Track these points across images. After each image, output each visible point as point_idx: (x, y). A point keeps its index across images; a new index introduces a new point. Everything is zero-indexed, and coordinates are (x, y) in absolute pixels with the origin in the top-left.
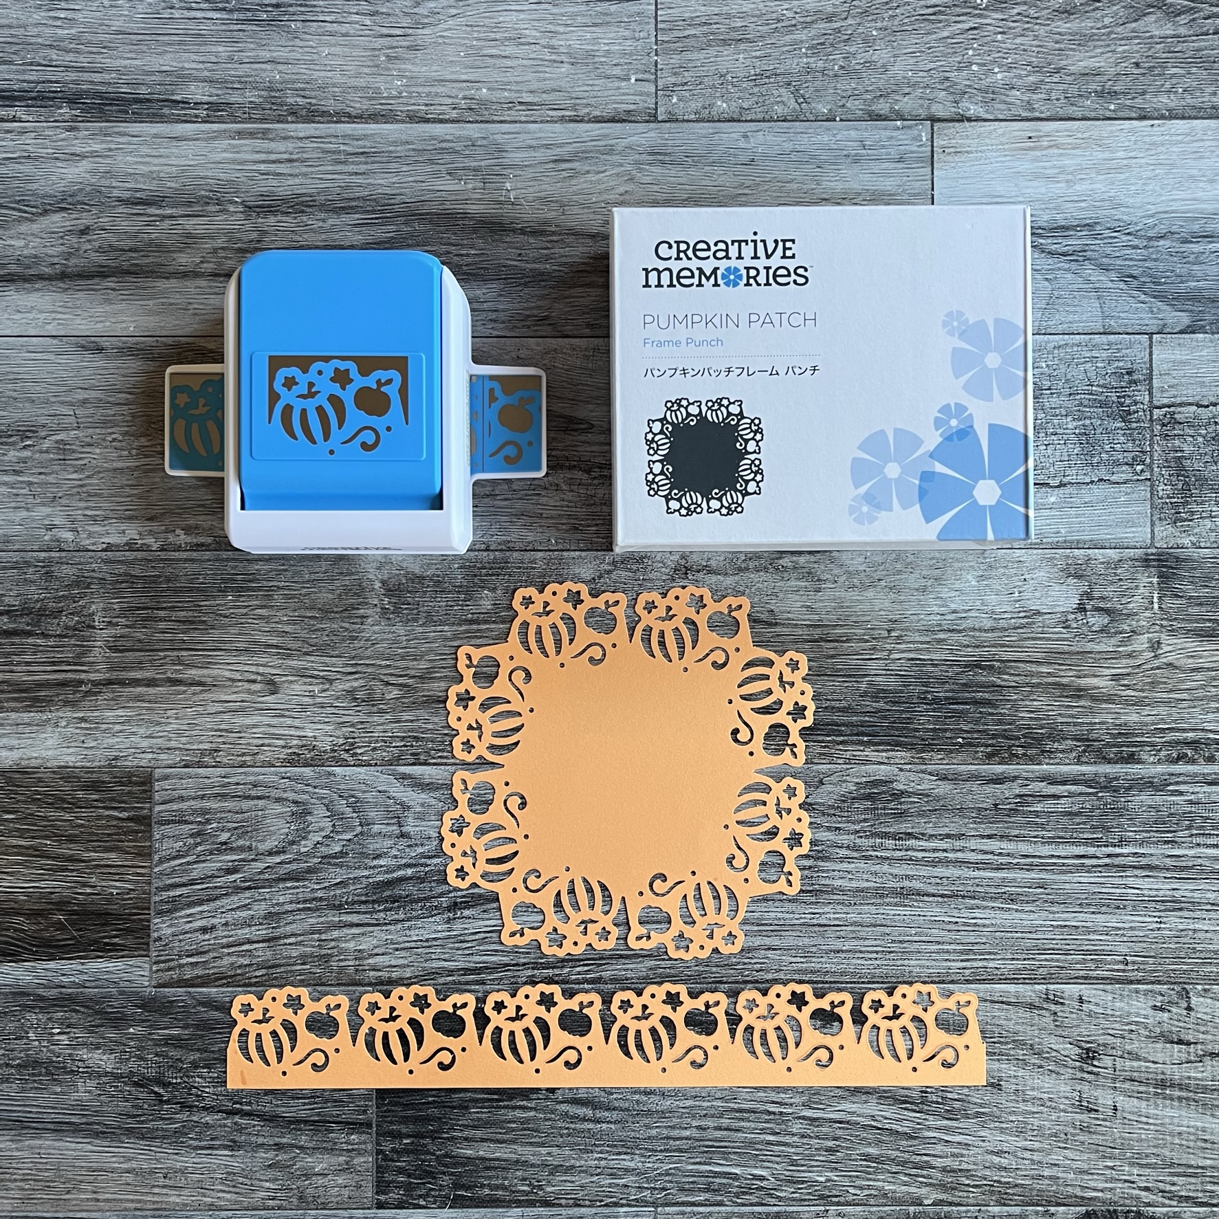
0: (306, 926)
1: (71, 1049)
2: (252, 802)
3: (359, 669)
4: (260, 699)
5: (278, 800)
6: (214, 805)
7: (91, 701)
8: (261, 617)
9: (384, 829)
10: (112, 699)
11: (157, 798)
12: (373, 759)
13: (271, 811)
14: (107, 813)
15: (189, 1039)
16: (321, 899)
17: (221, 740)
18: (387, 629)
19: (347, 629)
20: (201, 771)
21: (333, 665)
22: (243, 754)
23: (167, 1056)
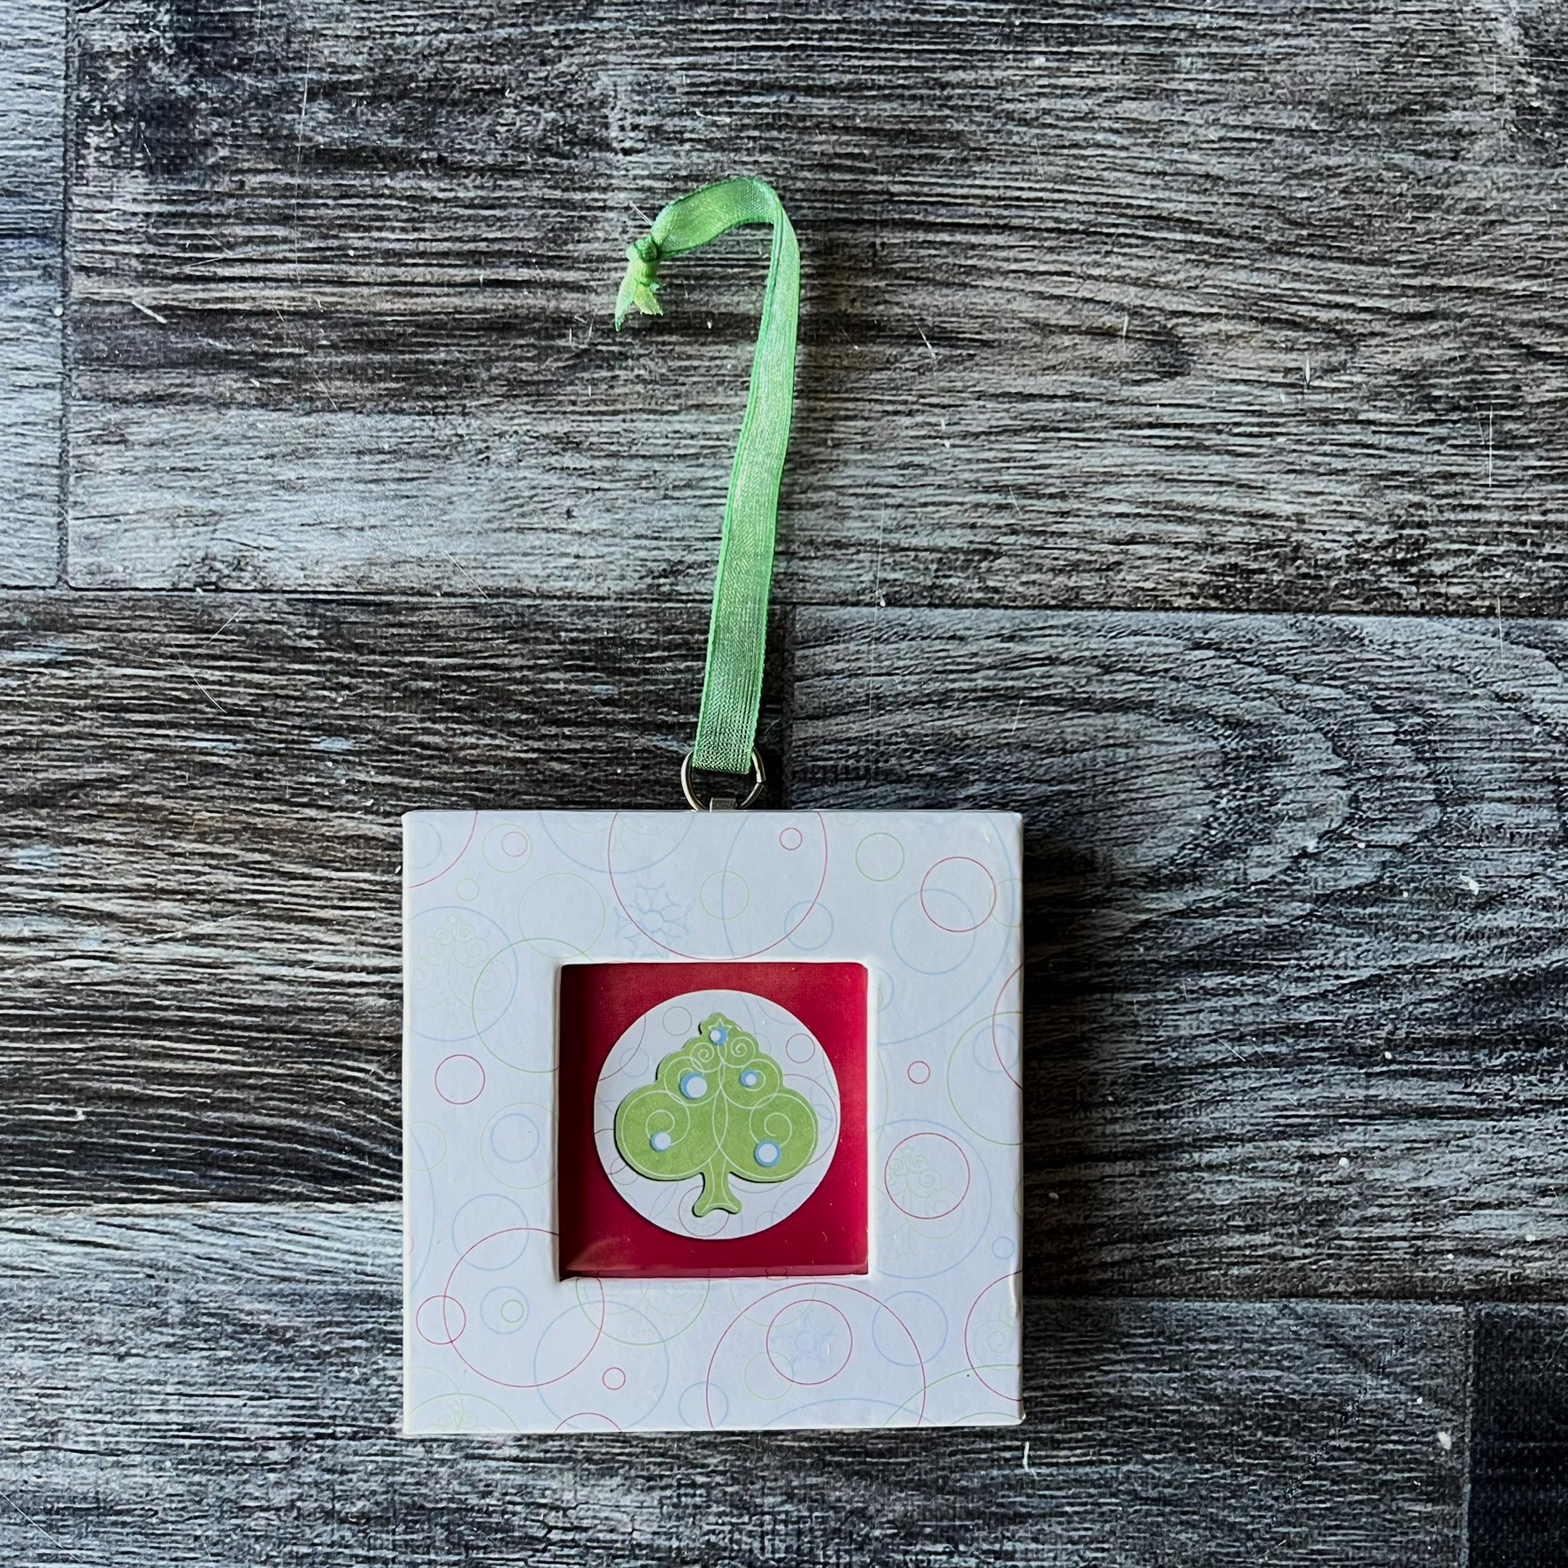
0: (1260, 1112)
1: (525, 1471)
2: (1097, 721)
3: (1443, 303)
4: (1127, 392)
5: (1180, 715)
6: (978, 725)
7: (594, 383)
8: (1136, 128)
9: (1514, 817)
10: (664, 380)
11: (800, 698)
12: (1481, 594)
13: (1155, 750)
14: (642, 741)
15: (891, 1452)
16: (1310, 1030)
17: (1002, 519)
18: (1537, 175)
19: (1407, 174)
20: (939, 617)
21: (1362, 289)
22: (1075, 567)
23: (823, 1502)
